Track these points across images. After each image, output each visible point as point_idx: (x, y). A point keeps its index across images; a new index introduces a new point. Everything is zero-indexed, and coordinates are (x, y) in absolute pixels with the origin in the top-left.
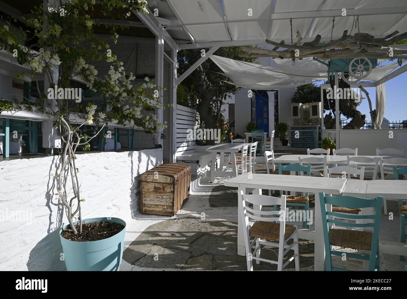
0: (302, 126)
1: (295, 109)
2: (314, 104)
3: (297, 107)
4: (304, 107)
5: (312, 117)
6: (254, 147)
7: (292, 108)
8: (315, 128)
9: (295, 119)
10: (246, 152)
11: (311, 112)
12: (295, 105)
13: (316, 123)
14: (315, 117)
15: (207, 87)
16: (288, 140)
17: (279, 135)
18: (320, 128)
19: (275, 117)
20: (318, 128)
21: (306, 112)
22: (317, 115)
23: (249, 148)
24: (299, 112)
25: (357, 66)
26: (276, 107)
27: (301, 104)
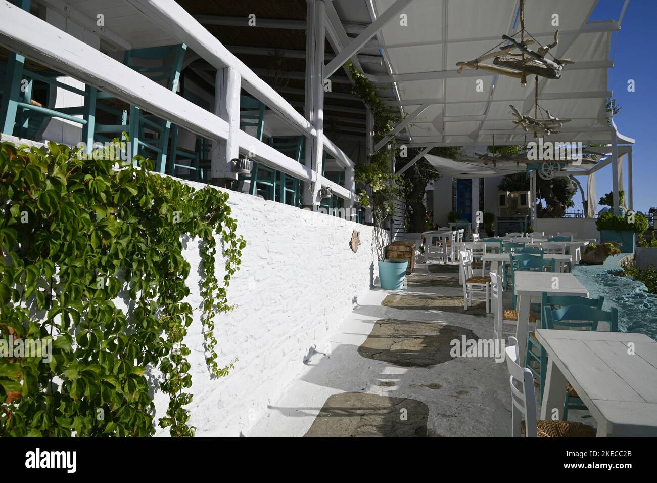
0: (510, 217)
1: (503, 198)
2: (523, 193)
3: (505, 195)
4: (512, 195)
5: (520, 207)
6: (460, 233)
7: (499, 197)
8: (523, 219)
9: (502, 209)
10: (455, 237)
11: (519, 202)
12: (502, 193)
13: (525, 213)
14: (524, 207)
15: (420, 180)
16: (494, 232)
17: (485, 226)
18: (529, 219)
19: (480, 206)
20: (526, 218)
21: (514, 201)
22: (525, 204)
23: (457, 234)
24: (506, 201)
25: (548, 167)
26: (481, 195)
27: (508, 193)
